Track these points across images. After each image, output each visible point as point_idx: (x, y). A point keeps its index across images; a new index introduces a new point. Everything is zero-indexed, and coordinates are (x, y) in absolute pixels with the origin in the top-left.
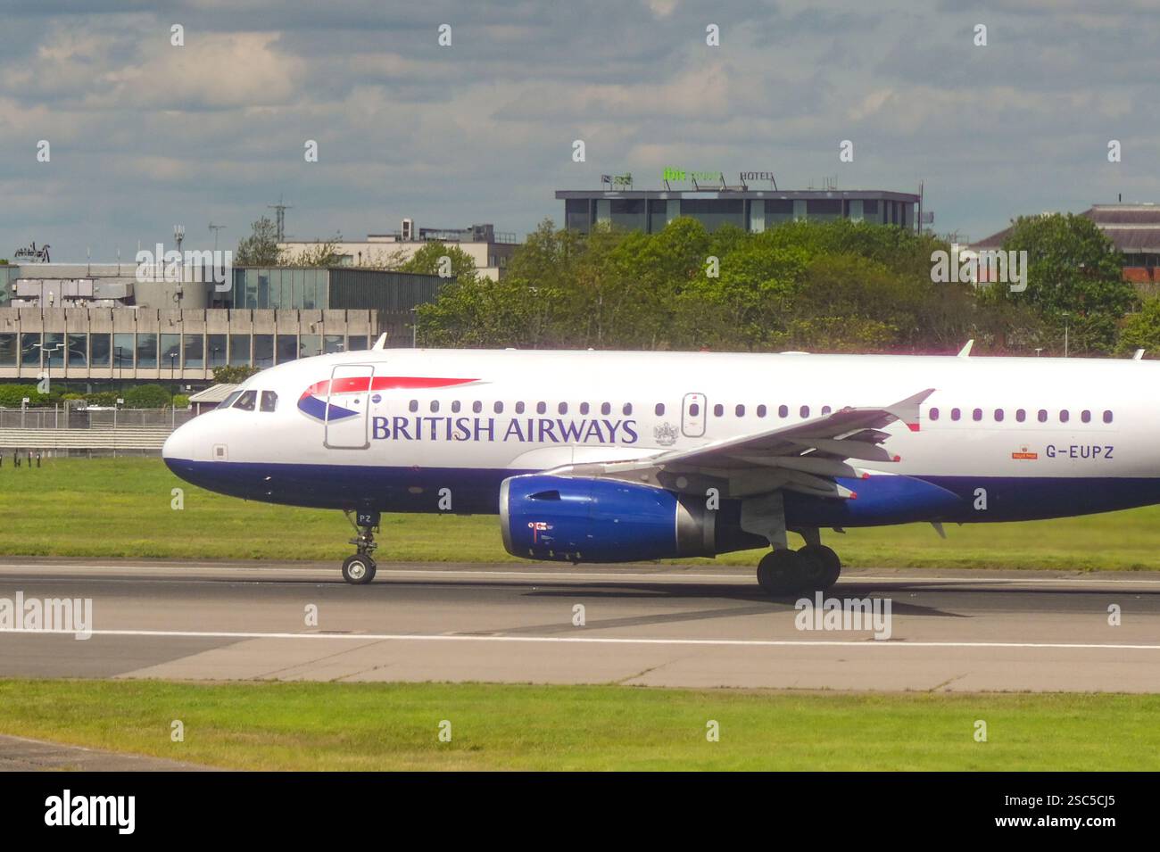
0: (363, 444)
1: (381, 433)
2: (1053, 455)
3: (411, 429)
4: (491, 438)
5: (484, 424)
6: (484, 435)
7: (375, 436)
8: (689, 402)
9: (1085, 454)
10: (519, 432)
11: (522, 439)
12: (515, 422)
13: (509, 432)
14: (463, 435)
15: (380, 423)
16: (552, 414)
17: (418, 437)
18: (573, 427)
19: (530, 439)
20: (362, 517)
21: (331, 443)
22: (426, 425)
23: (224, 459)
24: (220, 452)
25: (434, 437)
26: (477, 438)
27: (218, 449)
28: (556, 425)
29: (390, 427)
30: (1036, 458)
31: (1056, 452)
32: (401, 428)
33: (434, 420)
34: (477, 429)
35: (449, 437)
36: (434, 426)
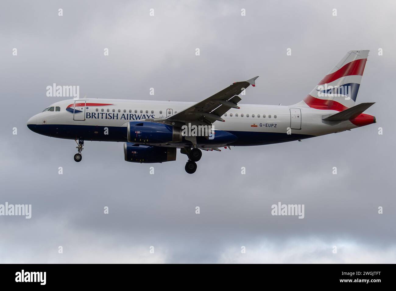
0: (84, 119)
1: (88, 117)
2: (261, 126)
3: (96, 116)
4: (117, 119)
5: (115, 115)
6: (115, 118)
7: (87, 117)
8: (168, 111)
9: (269, 126)
10: (124, 117)
11: (125, 119)
12: (123, 114)
13: (122, 117)
14: (110, 118)
15: (88, 114)
16: (133, 113)
17: (98, 118)
18: (138, 116)
19: (127, 119)
20: (80, 141)
21: (75, 119)
22: (100, 115)
23: (45, 124)
24: (44, 122)
25: (102, 118)
26: (113, 118)
27: (44, 121)
28: (134, 115)
29: (91, 115)
30: (257, 127)
31: (262, 125)
32: (94, 116)
33: (102, 114)
34: (114, 116)
35: (106, 118)
36: (102, 115)
